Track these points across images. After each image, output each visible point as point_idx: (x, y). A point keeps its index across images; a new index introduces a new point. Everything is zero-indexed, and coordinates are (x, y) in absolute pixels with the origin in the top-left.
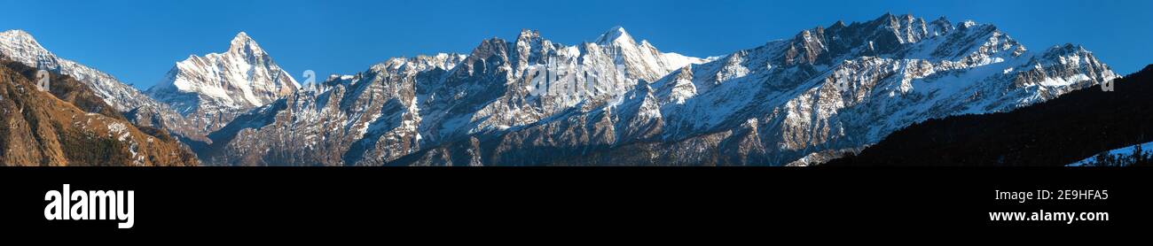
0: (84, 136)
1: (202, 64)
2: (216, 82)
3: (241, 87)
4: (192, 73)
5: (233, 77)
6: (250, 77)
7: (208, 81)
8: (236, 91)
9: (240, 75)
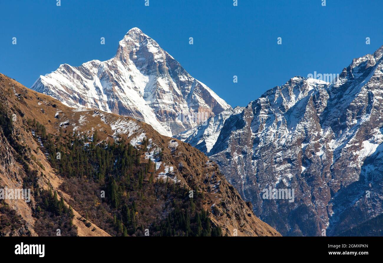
0: (80, 143)
1: (78, 77)
2: (101, 103)
3: (139, 109)
4: (65, 91)
5: (125, 94)
6: (151, 93)
7: (89, 103)
8: (133, 115)
9: (136, 91)
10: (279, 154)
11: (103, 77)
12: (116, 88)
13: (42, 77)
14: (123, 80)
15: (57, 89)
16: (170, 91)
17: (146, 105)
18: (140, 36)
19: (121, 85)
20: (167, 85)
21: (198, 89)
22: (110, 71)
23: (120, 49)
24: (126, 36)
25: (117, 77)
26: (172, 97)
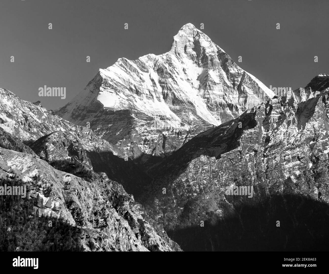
1: (135, 70)
2: (156, 94)
3: (191, 100)
4: (122, 83)
5: (178, 86)
6: (203, 85)
7: (144, 94)
8: (185, 106)
9: (188, 83)
10: (288, 152)
12: (170, 80)
13: (101, 70)
14: (177, 73)
15: (114, 82)
16: (220, 83)
17: (197, 95)
18: (194, 31)
19: (175, 77)
20: (218, 77)
21: (247, 81)
22: (164, 64)
23: (175, 43)
25: (171, 70)
26: (222, 88)
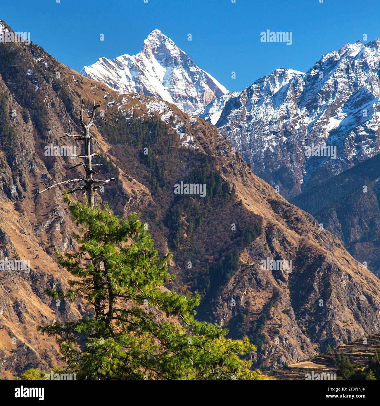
1: (113, 68)
2: (131, 88)
3: (159, 93)
4: (103, 78)
5: (149, 81)
6: (169, 81)
7: (121, 88)
9: (157, 79)
10: (267, 127)
11: (132, 68)
12: (142, 76)
13: (85, 67)
14: (147, 70)
15: (97, 77)
16: (183, 79)
17: (164, 90)
18: (160, 36)
19: (146, 74)
20: (181, 75)
21: (204, 78)
22: (137, 63)
23: (145, 46)
24: (149, 36)
25: (143, 68)
26: (184, 84)
